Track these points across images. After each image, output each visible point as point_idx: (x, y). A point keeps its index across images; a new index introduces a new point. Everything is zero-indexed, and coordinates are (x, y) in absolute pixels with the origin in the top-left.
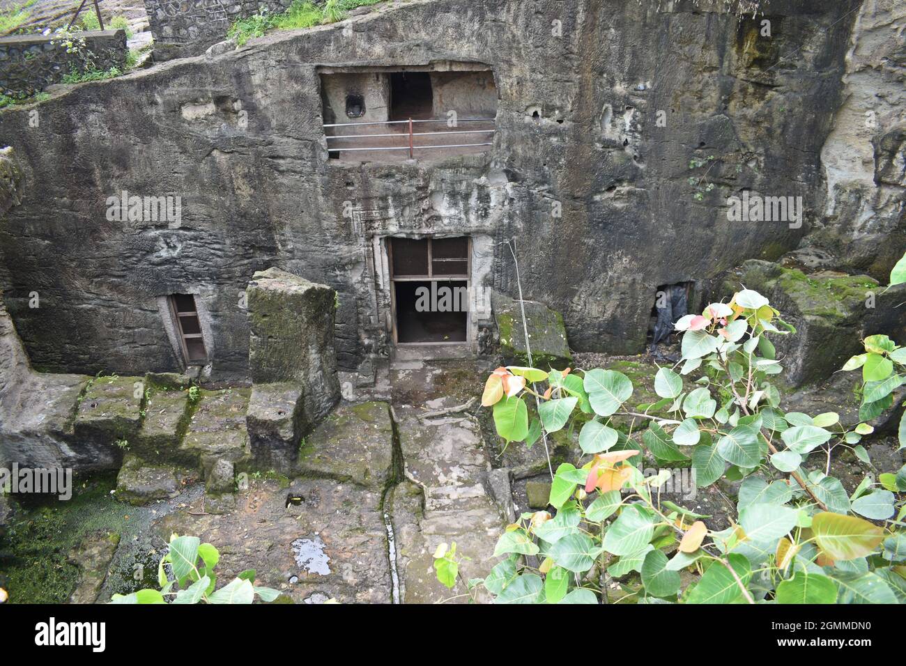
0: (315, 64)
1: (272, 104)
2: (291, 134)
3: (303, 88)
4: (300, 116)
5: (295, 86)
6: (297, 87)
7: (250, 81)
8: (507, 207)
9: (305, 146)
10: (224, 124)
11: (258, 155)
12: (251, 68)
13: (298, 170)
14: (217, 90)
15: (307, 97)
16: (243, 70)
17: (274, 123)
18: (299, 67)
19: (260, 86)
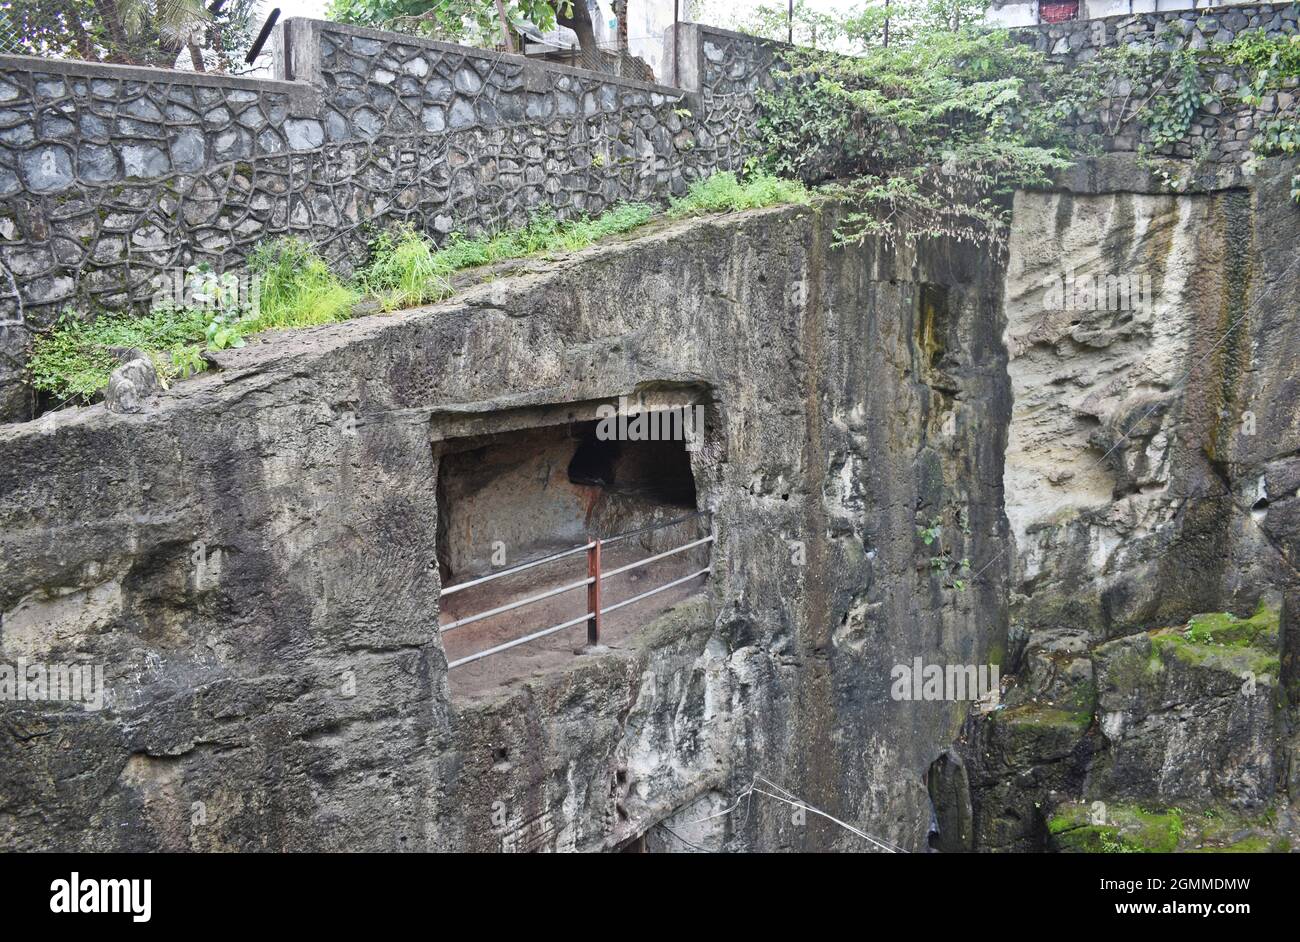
0: (429, 408)
1: (317, 547)
2: (366, 639)
3: (404, 481)
4: (391, 574)
5: (385, 478)
6: (389, 481)
7: (257, 480)
8: (738, 710)
9: (405, 670)
10: (152, 655)
11: (276, 734)
12: (263, 433)
13: (378, 754)
14: (157, 521)
15: (412, 510)
16: (241, 444)
17: (321, 610)
18: (393, 418)
19: (285, 490)
